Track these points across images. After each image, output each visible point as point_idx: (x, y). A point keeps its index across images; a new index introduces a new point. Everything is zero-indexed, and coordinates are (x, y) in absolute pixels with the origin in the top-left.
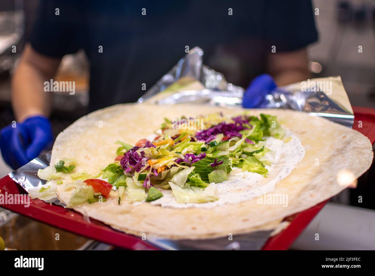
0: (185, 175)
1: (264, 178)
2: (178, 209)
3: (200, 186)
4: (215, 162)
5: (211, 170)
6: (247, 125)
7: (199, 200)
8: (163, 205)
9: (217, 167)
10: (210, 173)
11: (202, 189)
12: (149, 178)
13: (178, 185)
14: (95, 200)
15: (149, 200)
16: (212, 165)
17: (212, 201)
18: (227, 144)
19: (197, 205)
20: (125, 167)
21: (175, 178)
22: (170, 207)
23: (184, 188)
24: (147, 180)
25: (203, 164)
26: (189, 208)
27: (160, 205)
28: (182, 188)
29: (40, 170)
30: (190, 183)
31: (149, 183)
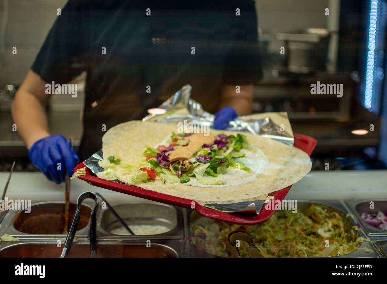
0: (204, 168)
1: (248, 173)
2: (203, 187)
3: (212, 176)
4: (221, 161)
5: (217, 166)
6: (229, 140)
7: (215, 183)
8: (193, 185)
9: (221, 165)
10: (217, 168)
11: (214, 178)
12: (180, 169)
13: (199, 174)
14: (148, 181)
15: (183, 182)
16: (219, 163)
17: (223, 184)
18: (222, 151)
19: (214, 186)
20: (160, 162)
21: (197, 170)
22: (198, 187)
23: (203, 176)
24: (179, 170)
25: (213, 162)
26: (209, 187)
27: (191, 185)
28: (202, 176)
29: (99, 161)
30: (207, 173)
31: (180, 172)
